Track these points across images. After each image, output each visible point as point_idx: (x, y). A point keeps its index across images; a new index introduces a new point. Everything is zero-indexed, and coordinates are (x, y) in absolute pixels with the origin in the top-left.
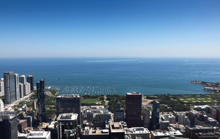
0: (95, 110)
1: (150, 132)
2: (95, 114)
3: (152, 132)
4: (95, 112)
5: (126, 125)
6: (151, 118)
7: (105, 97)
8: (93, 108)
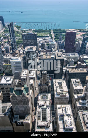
0: (45, 40)
1: (79, 56)
2: (46, 43)
3: (80, 56)
4: (46, 42)
5: (65, 52)
6: (80, 46)
7: (52, 31)
8: (45, 39)
